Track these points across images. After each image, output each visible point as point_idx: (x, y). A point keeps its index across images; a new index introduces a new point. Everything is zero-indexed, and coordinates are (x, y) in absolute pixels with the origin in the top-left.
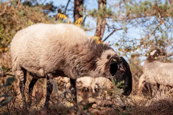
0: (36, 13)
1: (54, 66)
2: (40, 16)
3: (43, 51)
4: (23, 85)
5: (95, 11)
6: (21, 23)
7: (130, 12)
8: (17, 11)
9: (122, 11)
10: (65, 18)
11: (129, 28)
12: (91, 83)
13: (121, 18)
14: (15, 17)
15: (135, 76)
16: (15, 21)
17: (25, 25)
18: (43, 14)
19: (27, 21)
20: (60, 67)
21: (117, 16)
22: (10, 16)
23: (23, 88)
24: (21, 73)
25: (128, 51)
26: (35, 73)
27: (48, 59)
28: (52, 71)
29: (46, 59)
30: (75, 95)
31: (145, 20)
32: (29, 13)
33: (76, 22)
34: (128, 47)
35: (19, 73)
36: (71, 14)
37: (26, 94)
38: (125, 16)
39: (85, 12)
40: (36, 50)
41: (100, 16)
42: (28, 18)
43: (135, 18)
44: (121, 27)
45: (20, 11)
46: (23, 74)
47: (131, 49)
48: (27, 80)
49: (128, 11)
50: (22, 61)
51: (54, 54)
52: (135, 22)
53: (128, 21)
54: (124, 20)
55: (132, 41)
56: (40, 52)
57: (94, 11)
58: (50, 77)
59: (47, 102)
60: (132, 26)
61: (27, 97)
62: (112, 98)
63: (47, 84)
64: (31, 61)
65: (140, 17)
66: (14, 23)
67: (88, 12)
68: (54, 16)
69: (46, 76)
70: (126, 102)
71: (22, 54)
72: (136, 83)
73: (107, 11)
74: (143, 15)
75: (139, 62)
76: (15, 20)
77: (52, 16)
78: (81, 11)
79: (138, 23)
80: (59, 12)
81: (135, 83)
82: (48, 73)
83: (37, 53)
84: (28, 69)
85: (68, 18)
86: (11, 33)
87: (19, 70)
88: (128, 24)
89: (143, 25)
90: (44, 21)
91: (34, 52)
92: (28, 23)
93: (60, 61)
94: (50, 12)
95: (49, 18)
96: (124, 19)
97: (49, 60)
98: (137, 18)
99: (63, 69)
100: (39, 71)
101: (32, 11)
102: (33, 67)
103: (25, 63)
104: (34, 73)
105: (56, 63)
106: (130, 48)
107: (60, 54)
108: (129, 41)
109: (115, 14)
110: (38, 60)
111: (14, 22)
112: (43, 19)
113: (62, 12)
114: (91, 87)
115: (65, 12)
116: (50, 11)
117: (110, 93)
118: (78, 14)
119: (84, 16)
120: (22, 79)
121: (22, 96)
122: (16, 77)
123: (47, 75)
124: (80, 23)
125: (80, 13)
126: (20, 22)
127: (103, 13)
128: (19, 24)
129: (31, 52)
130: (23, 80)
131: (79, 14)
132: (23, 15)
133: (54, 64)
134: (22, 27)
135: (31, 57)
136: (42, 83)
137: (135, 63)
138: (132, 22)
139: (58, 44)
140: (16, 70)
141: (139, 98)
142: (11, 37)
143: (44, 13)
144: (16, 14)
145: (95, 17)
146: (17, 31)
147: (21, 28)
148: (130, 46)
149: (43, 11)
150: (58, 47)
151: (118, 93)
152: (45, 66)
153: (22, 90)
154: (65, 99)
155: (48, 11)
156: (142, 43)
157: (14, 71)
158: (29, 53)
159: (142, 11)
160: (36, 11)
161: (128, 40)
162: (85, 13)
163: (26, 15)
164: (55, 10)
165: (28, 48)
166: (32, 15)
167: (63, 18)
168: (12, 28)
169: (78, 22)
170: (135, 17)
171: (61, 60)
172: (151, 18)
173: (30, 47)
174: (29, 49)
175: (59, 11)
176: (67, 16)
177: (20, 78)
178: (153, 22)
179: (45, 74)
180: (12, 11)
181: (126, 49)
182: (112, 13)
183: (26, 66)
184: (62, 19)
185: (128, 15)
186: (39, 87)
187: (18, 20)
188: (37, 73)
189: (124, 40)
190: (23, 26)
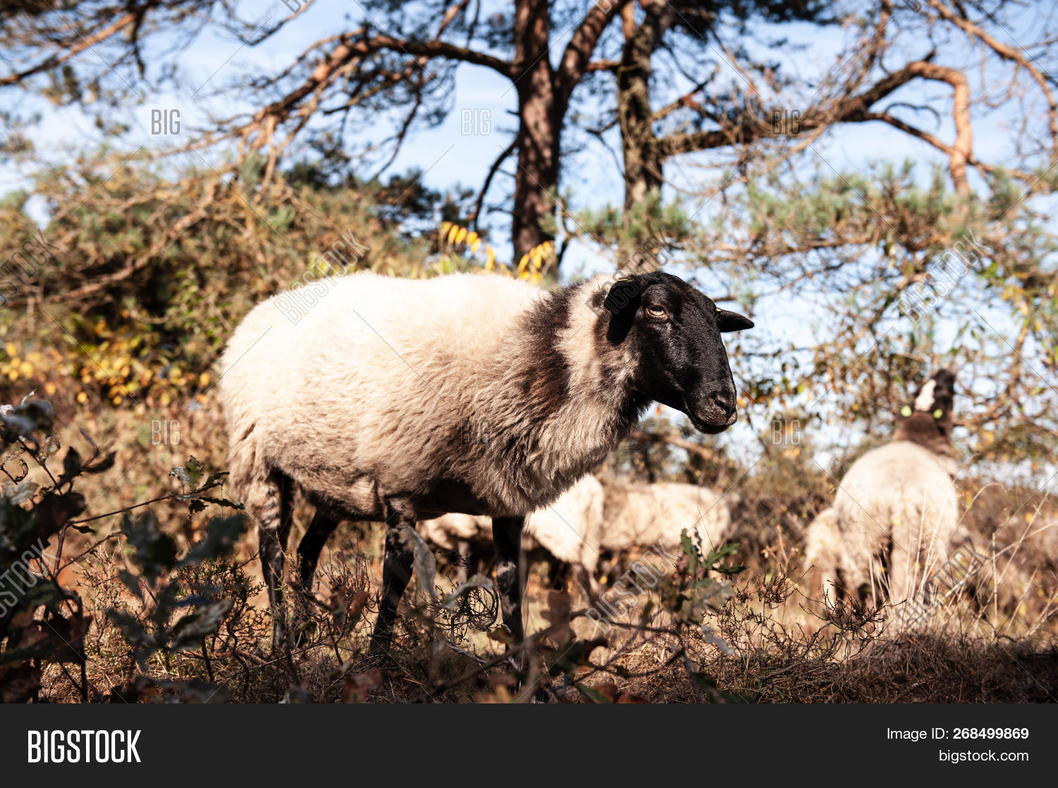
0: (345, 219)
1: (420, 462)
2: (360, 232)
3: (374, 395)
4: (279, 546)
5: (611, 217)
6: (278, 264)
7: (770, 222)
8: (260, 211)
9: (731, 218)
10: (475, 245)
11: (762, 295)
12: (582, 546)
13: (731, 250)
14: (248, 237)
15: (789, 515)
16: (251, 253)
17: (294, 272)
18: (374, 226)
19: (304, 254)
20: (449, 463)
21: (709, 239)
22: (229, 233)
23: (277, 561)
24: (270, 494)
25: (756, 401)
26: (335, 497)
27: (395, 429)
28: (412, 486)
29: (385, 429)
30: (512, 601)
31: (835, 263)
32: (315, 219)
33: (524, 261)
34: (759, 379)
35: (259, 493)
36: (502, 228)
37: (288, 591)
38: (743, 241)
39: (564, 217)
40: (344, 391)
41: (634, 240)
42: (307, 241)
43: (791, 250)
44: (728, 288)
45: (274, 211)
46: (275, 499)
47: (770, 390)
48: (296, 521)
49: (761, 218)
50: (277, 441)
51: (419, 406)
52: (789, 270)
53: (758, 262)
54: (742, 261)
55: (776, 354)
56: (358, 400)
57: (605, 216)
58: (401, 513)
59: (384, 628)
60: (777, 288)
61: (291, 602)
62: (679, 624)
63: (389, 547)
64: (319, 444)
65: (817, 248)
66: (245, 264)
67: (576, 221)
68: (426, 234)
69: (386, 510)
70: (744, 638)
71: (279, 412)
72: (793, 550)
73: (666, 218)
74: (829, 236)
75: (808, 450)
76: (249, 247)
77: (416, 235)
78: (548, 215)
79: (805, 275)
80: (446, 218)
81: (788, 551)
82: (393, 496)
83: (347, 407)
84: (304, 481)
85: (488, 246)
86: (228, 308)
87: (260, 479)
88: (760, 279)
89: (829, 283)
90: (379, 253)
91: (334, 402)
92: (307, 262)
93: (447, 434)
94: (405, 216)
95: (400, 244)
96: (740, 253)
97: (398, 432)
98: (800, 250)
99: (466, 474)
100: (352, 490)
101: (326, 209)
102: (328, 470)
103: (292, 453)
104: (330, 498)
105: (429, 444)
106: (769, 385)
107: (443, 398)
108: (764, 356)
109: (699, 229)
110: (347, 439)
111: (244, 258)
112: (376, 246)
113: (463, 216)
114: (580, 564)
115: (476, 219)
116: (406, 211)
117: (670, 598)
118: (532, 228)
119: (560, 239)
120: (272, 519)
121: (271, 600)
122: (248, 510)
123: (388, 504)
124: (539, 270)
125: (542, 222)
126: (270, 259)
127: (648, 224)
128: (265, 266)
129: (319, 402)
130: (275, 524)
131: (538, 228)
132: (284, 229)
133: (420, 452)
134: (282, 283)
135: (320, 425)
136: (362, 537)
137: (791, 454)
138: (777, 269)
139: (437, 357)
140: (248, 479)
141: (806, 619)
142: (228, 325)
143: (380, 218)
144: (257, 221)
145: (608, 244)
146: (254, 298)
147: (272, 290)
148: (768, 376)
149: (375, 210)
150: (437, 369)
151: (708, 598)
152: (380, 464)
153: (273, 572)
154: (466, 618)
155: (399, 213)
156: (821, 367)
157: (236, 485)
158: (311, 406)
159: (823, 223)
160: (345, 210)
161: (757, 348)
162: (564, 224)
163: (302, 229)
164: (431, 210)
165: (309, 382)
166: (325, 229)
167: (464, 242)
168: (233, 284)
169: (530, 261)
170: (794, 245)
171: (451, 429)
172: (862, 253)
173: (316, 379)
174: (313, 390)
175: (450, 213)
176: (482, 234)
177: (266, 514)
178: (874, 269)
179: (382, 501)
180: (237, 207)
181: (747, 388)
182: (688, 226)
183: (295, 466)
184: (461, 249)
185: (759, 238)
186: (350, 557)
187: (262, 249)
188: (346, 497)
189: (738, 348)
190: (283, 277)
